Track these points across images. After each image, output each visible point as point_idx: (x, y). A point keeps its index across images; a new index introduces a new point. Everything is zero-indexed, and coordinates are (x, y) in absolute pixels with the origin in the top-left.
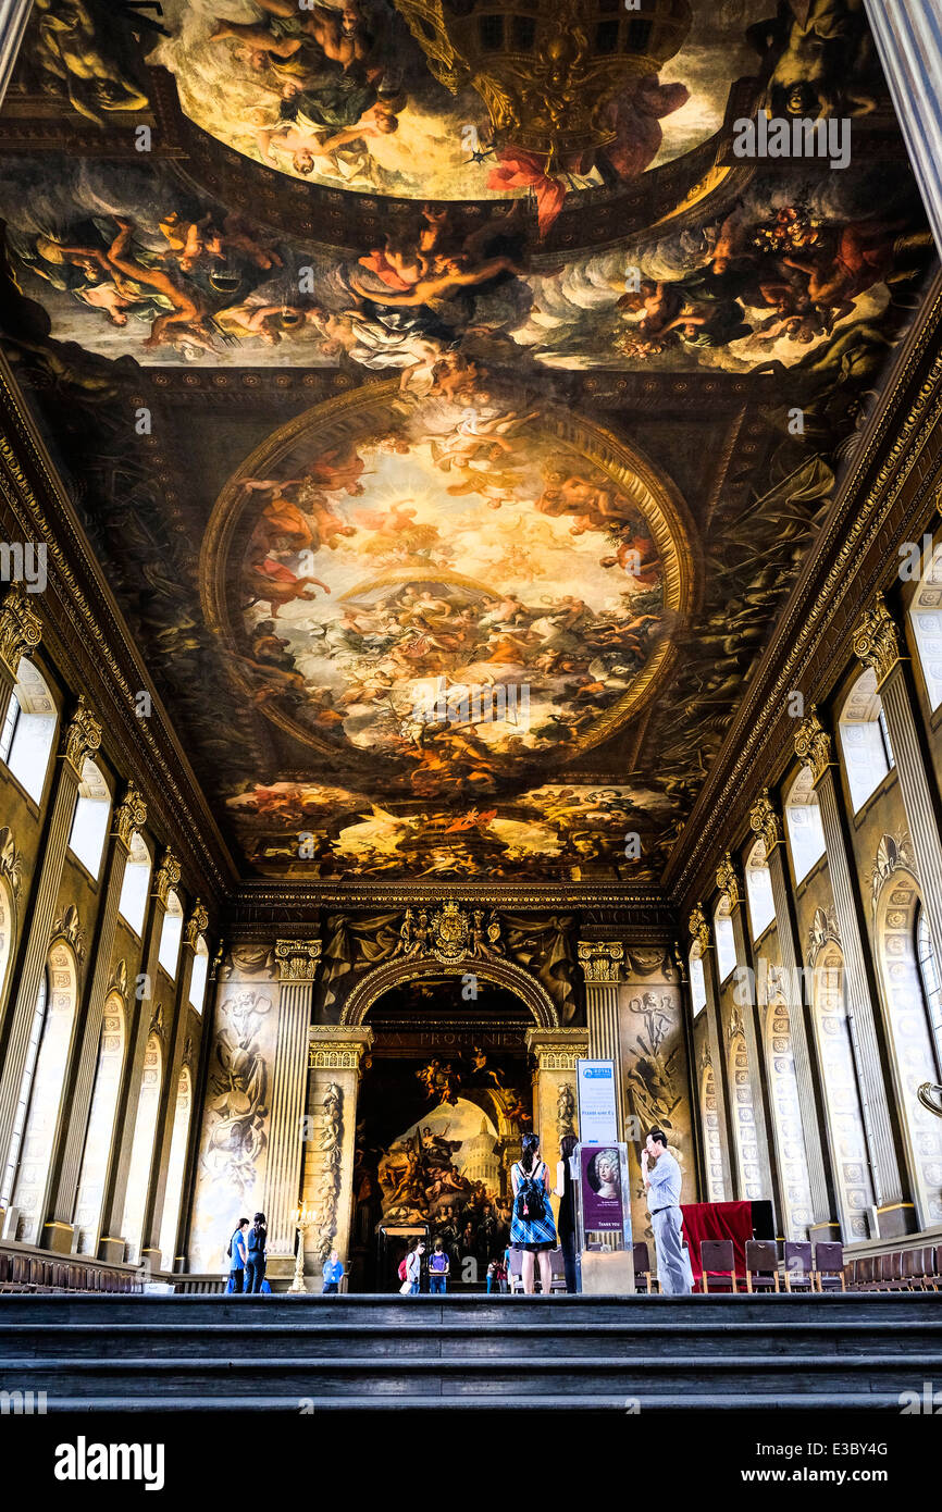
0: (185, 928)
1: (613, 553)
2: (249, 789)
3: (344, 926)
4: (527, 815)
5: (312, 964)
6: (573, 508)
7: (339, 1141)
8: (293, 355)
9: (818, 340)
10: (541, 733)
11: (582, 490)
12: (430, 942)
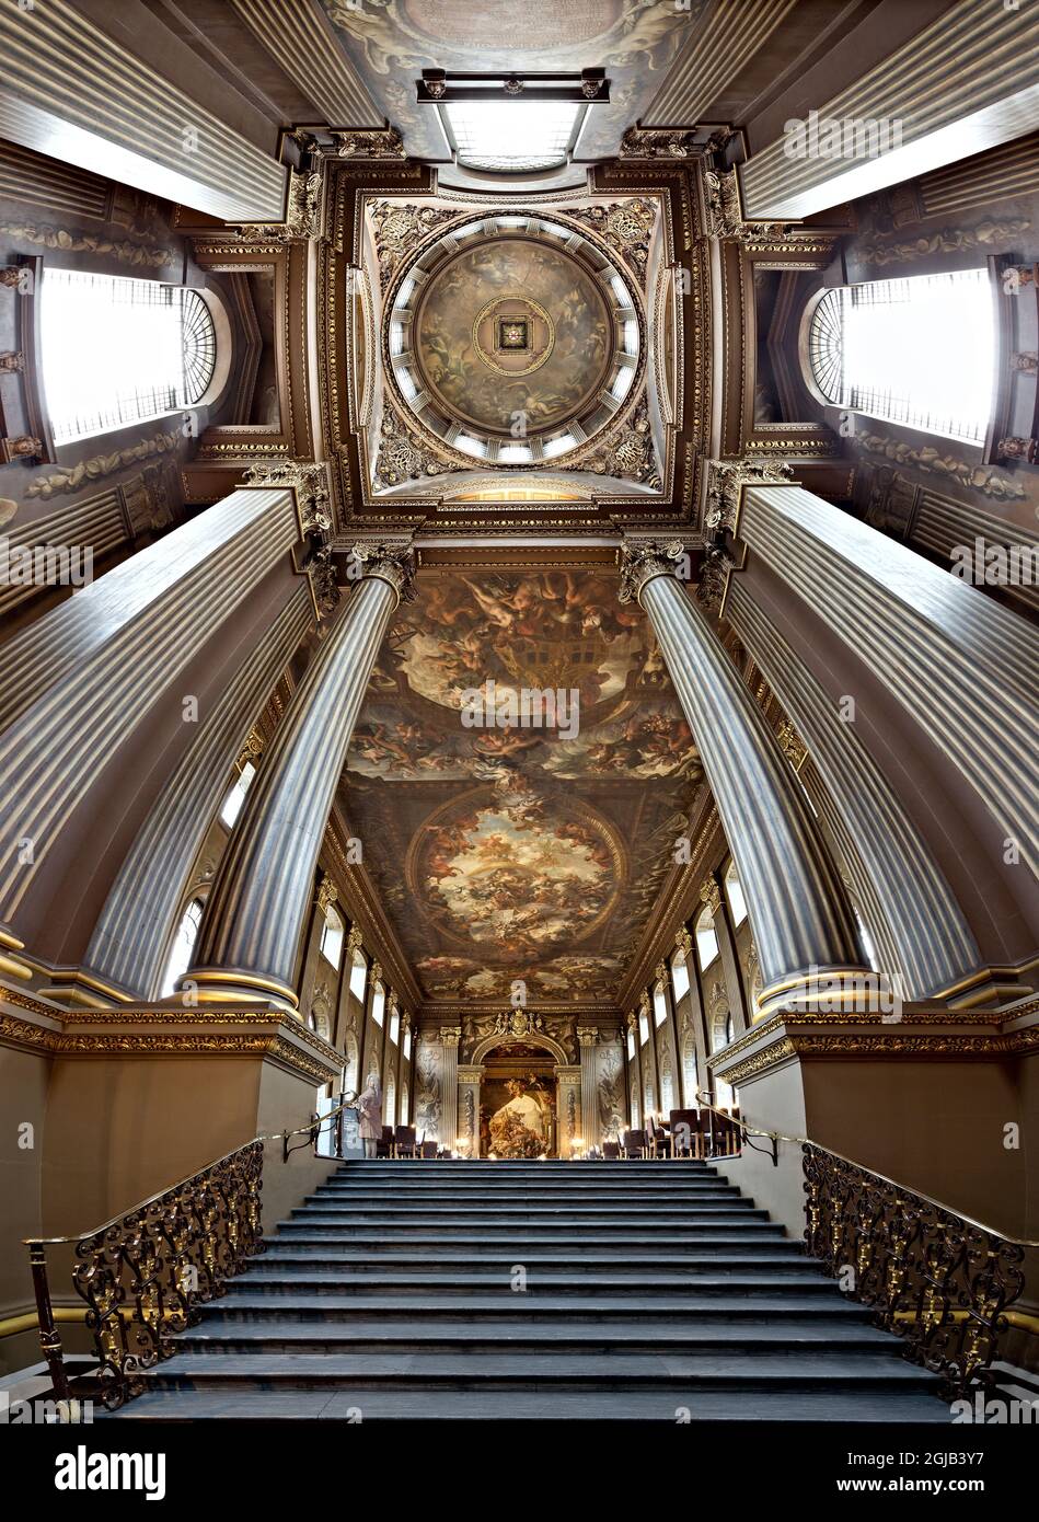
0: (400, 1022)
1: (590, 854)
2: (427, 960)
3: (471, 1021)
4: (553, 970)
5: (457, 1038)
6: (571, 836)
7: (473, 1113)
8: (449, 776)
9: (675, 765)
10: (559, 933)
11: (575, 828)
12: (510, 1028)
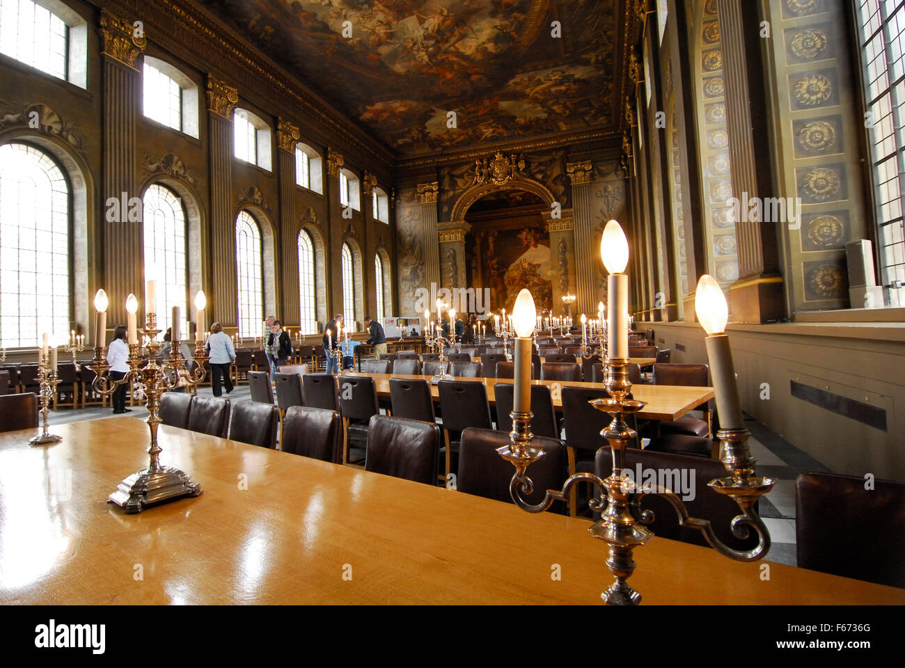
2: (365, 110)
3: (449, 173)
5: (435, 194)
12: (490, 175)
